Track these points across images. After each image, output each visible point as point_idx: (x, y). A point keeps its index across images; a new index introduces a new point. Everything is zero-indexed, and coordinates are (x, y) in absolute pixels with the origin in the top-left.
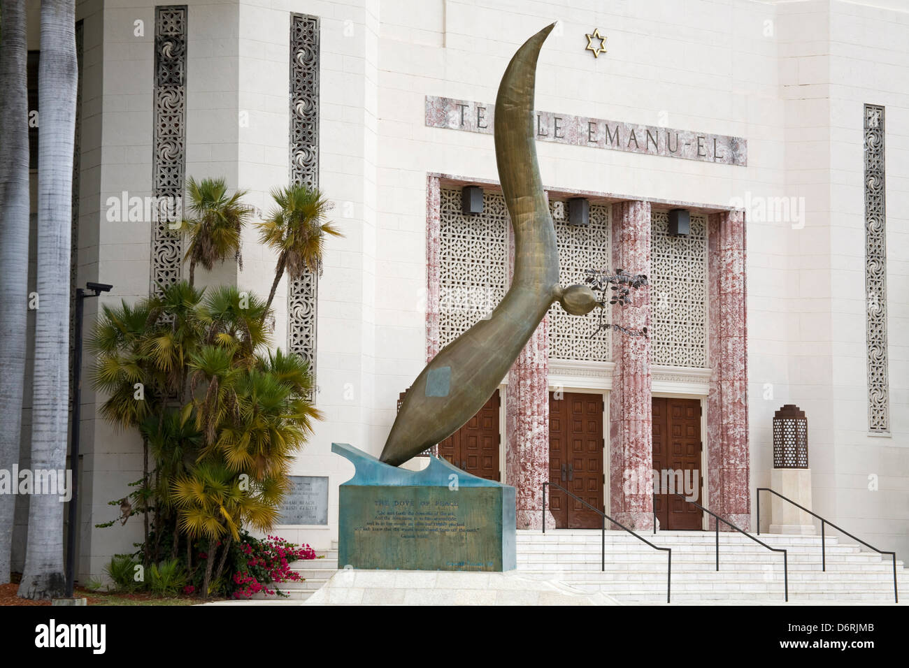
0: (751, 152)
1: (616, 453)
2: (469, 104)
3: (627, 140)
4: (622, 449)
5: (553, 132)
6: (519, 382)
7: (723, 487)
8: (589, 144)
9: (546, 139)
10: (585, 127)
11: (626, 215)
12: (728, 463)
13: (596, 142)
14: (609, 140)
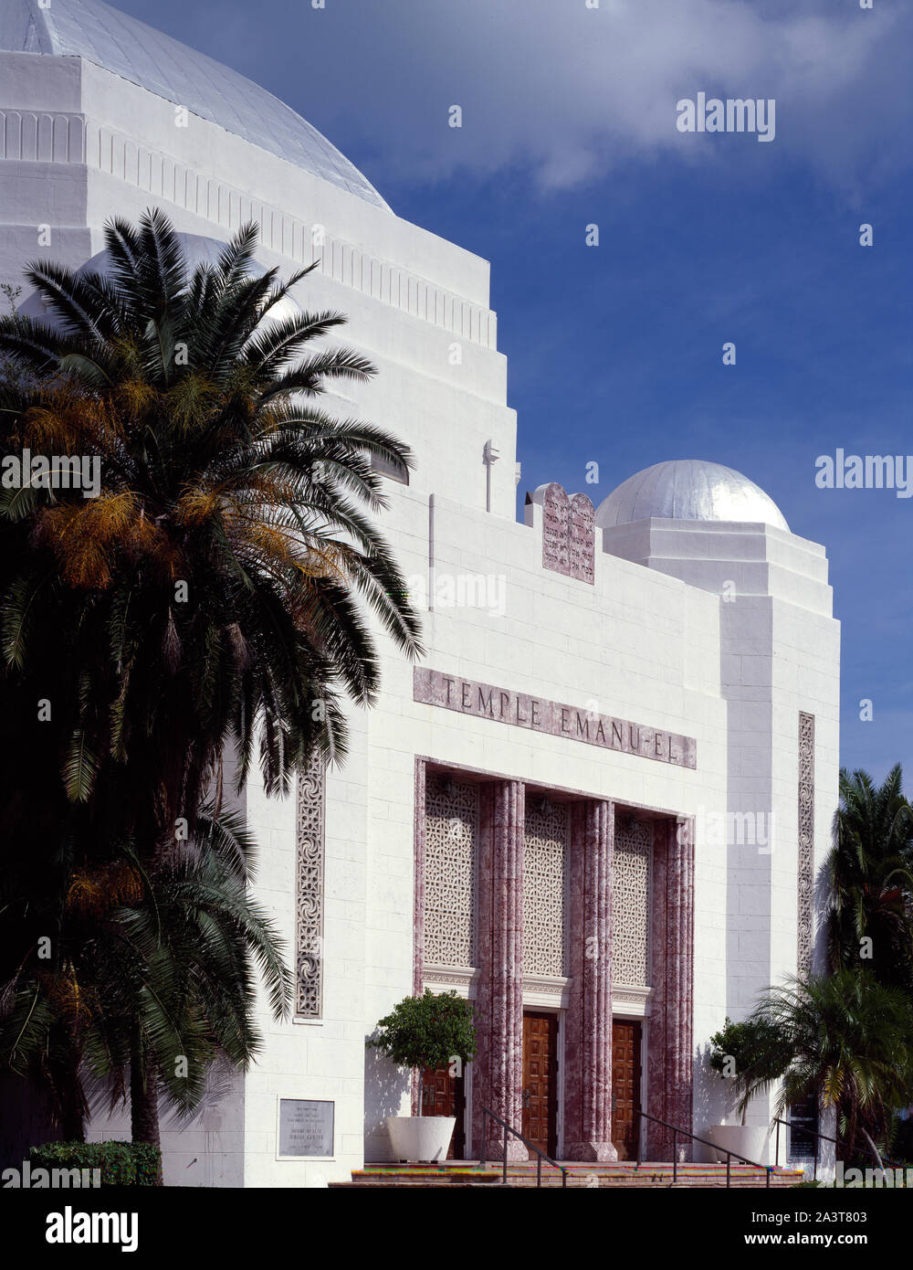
0: (701, 754)
1: (573, 1078)
2: (455, 679)
3: (595, 732)
4: (581, 1073)
5: (530, 717)
6: (492, 998)
7: (666, 1115)
8: (563, 733)
9: (525, 725)
10: (558, 714)
11: (590, 816)
12: (673, 1090)
13: (569, 732)
14: (579, 730)
